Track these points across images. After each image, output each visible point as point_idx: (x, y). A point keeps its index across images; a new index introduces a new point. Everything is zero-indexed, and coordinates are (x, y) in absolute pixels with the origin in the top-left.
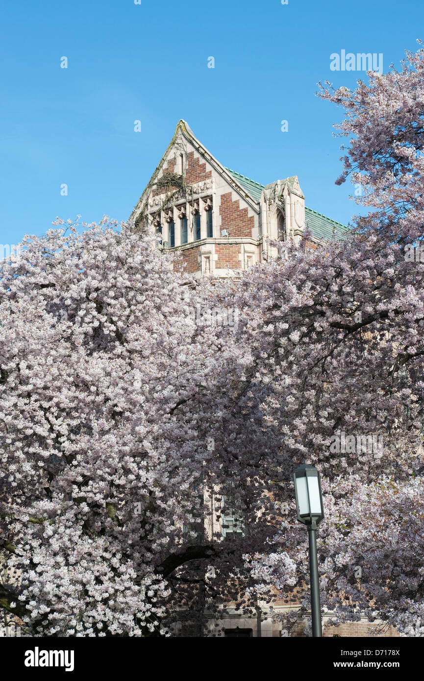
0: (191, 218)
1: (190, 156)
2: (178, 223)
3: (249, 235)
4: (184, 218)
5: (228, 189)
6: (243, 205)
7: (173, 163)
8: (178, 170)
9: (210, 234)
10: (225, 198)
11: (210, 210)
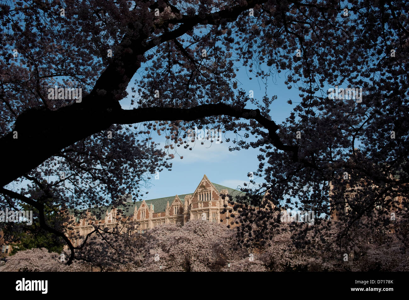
0: (206, 194)
1: (206, 182)
2: (204, 195)
3: (218, 200)
4: (205, 194)
5: (214, 190)
6: (217, 193)
7: (203, 183)
8: (204, 184)
9: (210, 200)
10: (213, 191)
11: (210, 193)
